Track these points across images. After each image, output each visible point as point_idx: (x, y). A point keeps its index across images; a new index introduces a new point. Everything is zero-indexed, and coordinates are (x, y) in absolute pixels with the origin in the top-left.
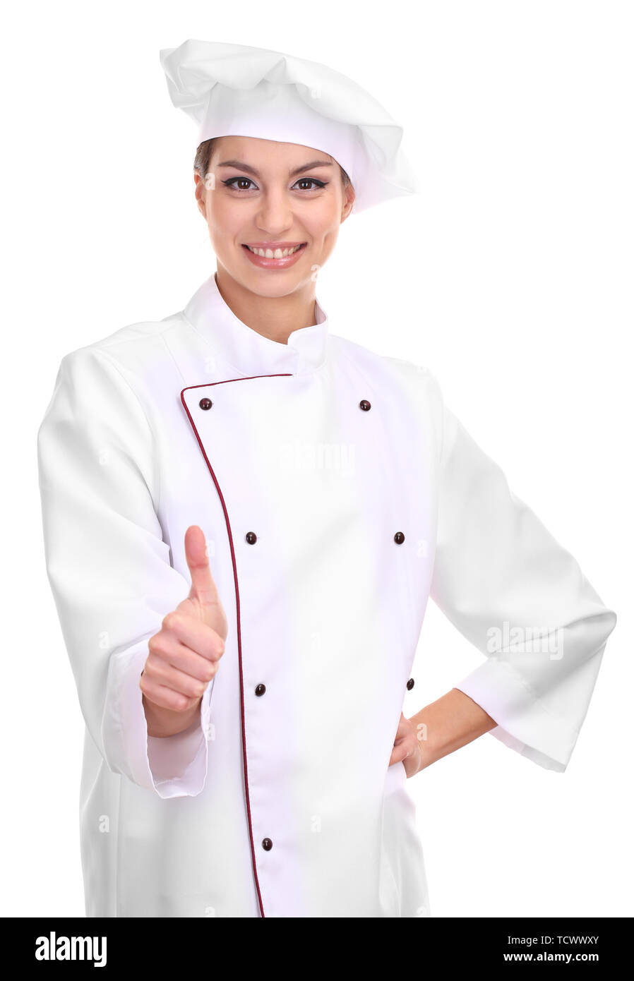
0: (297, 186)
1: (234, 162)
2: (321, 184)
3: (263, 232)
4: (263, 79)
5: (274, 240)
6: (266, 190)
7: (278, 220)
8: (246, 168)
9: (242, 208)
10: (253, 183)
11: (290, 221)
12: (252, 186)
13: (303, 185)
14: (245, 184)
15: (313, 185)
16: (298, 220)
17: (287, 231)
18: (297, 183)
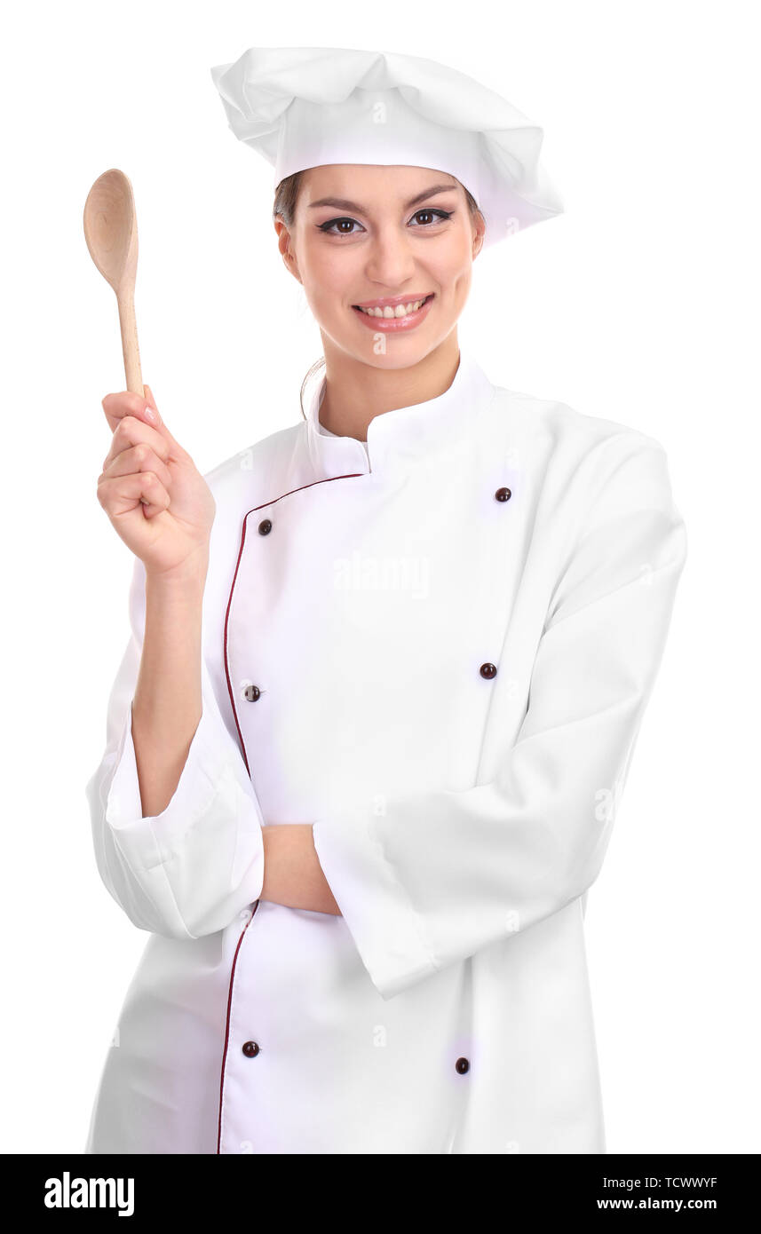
0: (415, 221)
1: (330, 199)
2: (444, 215)
3: (379, 284)
4: (356, 88)
5: (394, 294)
6: (375, 231)
8: (347, 205)
9: (347, 258)
10: (359, 224)
11: (411, 268)
12: (356, 228)
13: (422, 218)
14: (346, 226)
15: (435, 218)
16: (421, 265)
17: (408, 280)
18: (413, 217)
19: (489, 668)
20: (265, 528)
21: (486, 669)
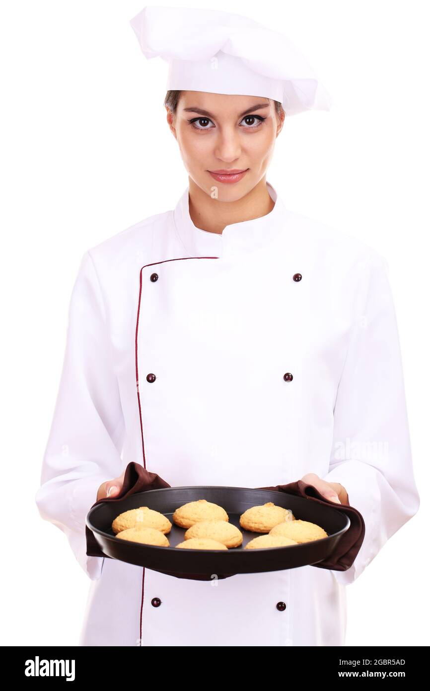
0: (244, 123)
1: (196, 108)
2: (261, 119)
3: (220, 160)
4: (220, 50)
5: (229, 168)
6: (220, 129)
7: (230, 151)
8: (204, 112)
9: (204, 143)
11: (239, 153)
12: (210, 125)
13: (248, 120)
14: (204, 122)
15: (256, 121)
16: (244, 150)
17: (236, 160)
18: (243, 119)
19: (289, 376)
20: (154, 278)
21: (287, 377)
